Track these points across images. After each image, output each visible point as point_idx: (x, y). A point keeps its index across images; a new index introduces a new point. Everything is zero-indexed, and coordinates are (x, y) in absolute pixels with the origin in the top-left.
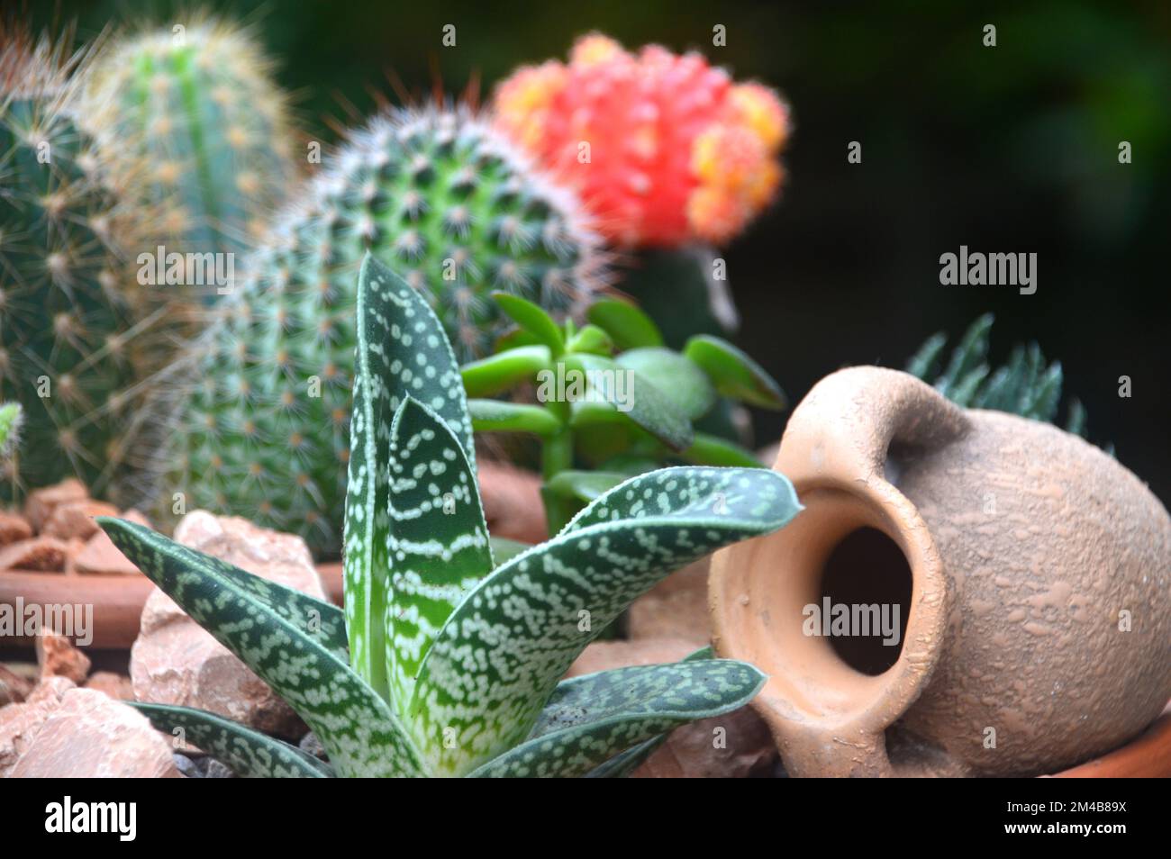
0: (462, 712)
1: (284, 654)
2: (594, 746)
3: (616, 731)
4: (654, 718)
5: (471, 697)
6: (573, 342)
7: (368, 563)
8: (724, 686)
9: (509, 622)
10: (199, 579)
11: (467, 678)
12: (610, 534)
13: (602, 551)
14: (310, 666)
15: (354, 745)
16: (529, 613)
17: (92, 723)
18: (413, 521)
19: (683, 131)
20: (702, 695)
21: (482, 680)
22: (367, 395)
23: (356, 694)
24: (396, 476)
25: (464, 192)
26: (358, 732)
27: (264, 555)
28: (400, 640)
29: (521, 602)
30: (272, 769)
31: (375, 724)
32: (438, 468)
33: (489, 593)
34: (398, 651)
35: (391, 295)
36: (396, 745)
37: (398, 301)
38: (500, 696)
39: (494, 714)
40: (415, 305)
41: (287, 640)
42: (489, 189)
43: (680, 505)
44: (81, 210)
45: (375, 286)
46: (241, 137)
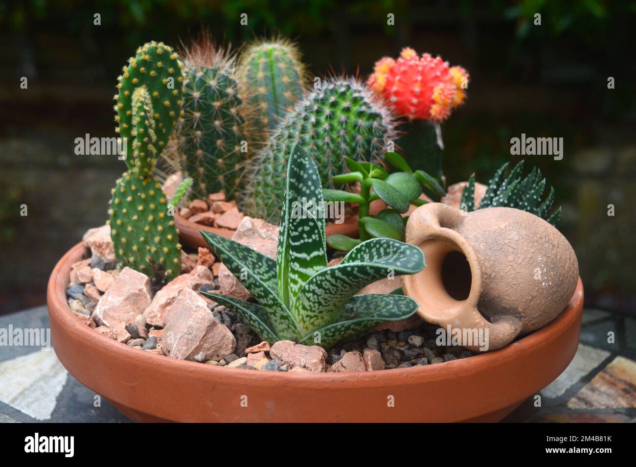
0: (309, 313)
1: (253, 286)
2: (355, 328)
3: (363, 324)
4: (377, 320)
5: (313, 309)
6: (372, 173)
7: (283, 257)
8: (404, 309)
9: (324, 289)
10: (227, 257)
11: (311, 303)
12: (358, 266)
13: (355, 272)
14: (261, 291)
15: (275, 318)
16: (331, 287)
17: (189, 302)
18: (297, 246)
19: (430, 84)
20: (395, 312)
21: (316, 305)
22: (287, 197)
23: (276, 302)
24: (292, 231)
25: (347, 110)
26: (277, 314)
27: (265, 236)
28: (292, 285)
29: (328, 284)
30: (250, 321)
31: (282, 313)
32: (307, 228)
33: (318, 278)
34: (291, 288)
35: (302, 159)
36: (289, 320)
37: (304, 162)
38: (323, 310)
39: (321, 315)
40: (310, 163)
41: (254, 282)
42: (355, 109)
43: (387, 254)
44: (227, 106)
45: (295, 156)
46: (286, 79)
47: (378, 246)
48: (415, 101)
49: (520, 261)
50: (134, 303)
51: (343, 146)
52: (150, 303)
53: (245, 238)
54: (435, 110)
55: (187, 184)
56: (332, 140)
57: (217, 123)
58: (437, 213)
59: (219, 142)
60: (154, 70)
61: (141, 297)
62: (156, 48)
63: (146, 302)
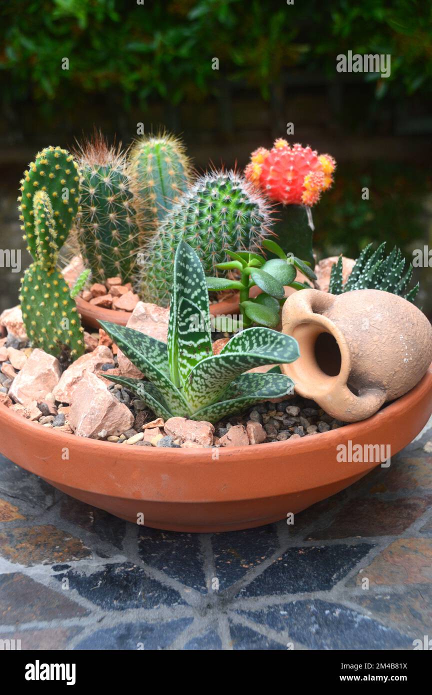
0: (198, 394)
1: (147, 370)
2: (239, 405)
3: (246, 401)
4: (258, 398)
5: (201, 391)
6: (251, 262)
7: (173, 344)
8: (282, 387)
9: (210, 374)
10: (123, 345)
11: (199, 386)
12: (239, 356)
13: (237, 361)
14: (154, 375)
15: (167, 397)
16: (216, 373)
17: (91, 385)
18: (185, 335)
19: (301, 173)
20: (274, 390)
21: (204, 387)
22: (175, 290)
23: (168, 384)
24: (180, 322)
25: (227, 202)
26: (168, 394)
27: (156, 320)
28: (181, 368)
29: (213, 370)
30: (145, 400)
31: (173, 393)
33: (204, 364)
34: (181, 372)
35: (187, 254)
36: (180, 399)
37: (189, 257)
38: (209, 391)
39: (208, 395)
40: (194, 258)
41: (148, 367)
42: (234, 200)
43: (265, 343)
44: (120, 200)
45: (181, 252)
46: (172, 172)
47: (257, 334)
48: (288, 188)
49: (384, 340)
50: (44, 381)
51: (224, 234)
52: (59, 381)
53: (139, 322)
54: (306, 197)
55: (86, 275)
56: (215, 230)
57: (111, 215)
58: (310, 299)
59: (114, 232)
60: (53, 172)
61: (50, 377)
62: (54, 153)
63: (55, 380)
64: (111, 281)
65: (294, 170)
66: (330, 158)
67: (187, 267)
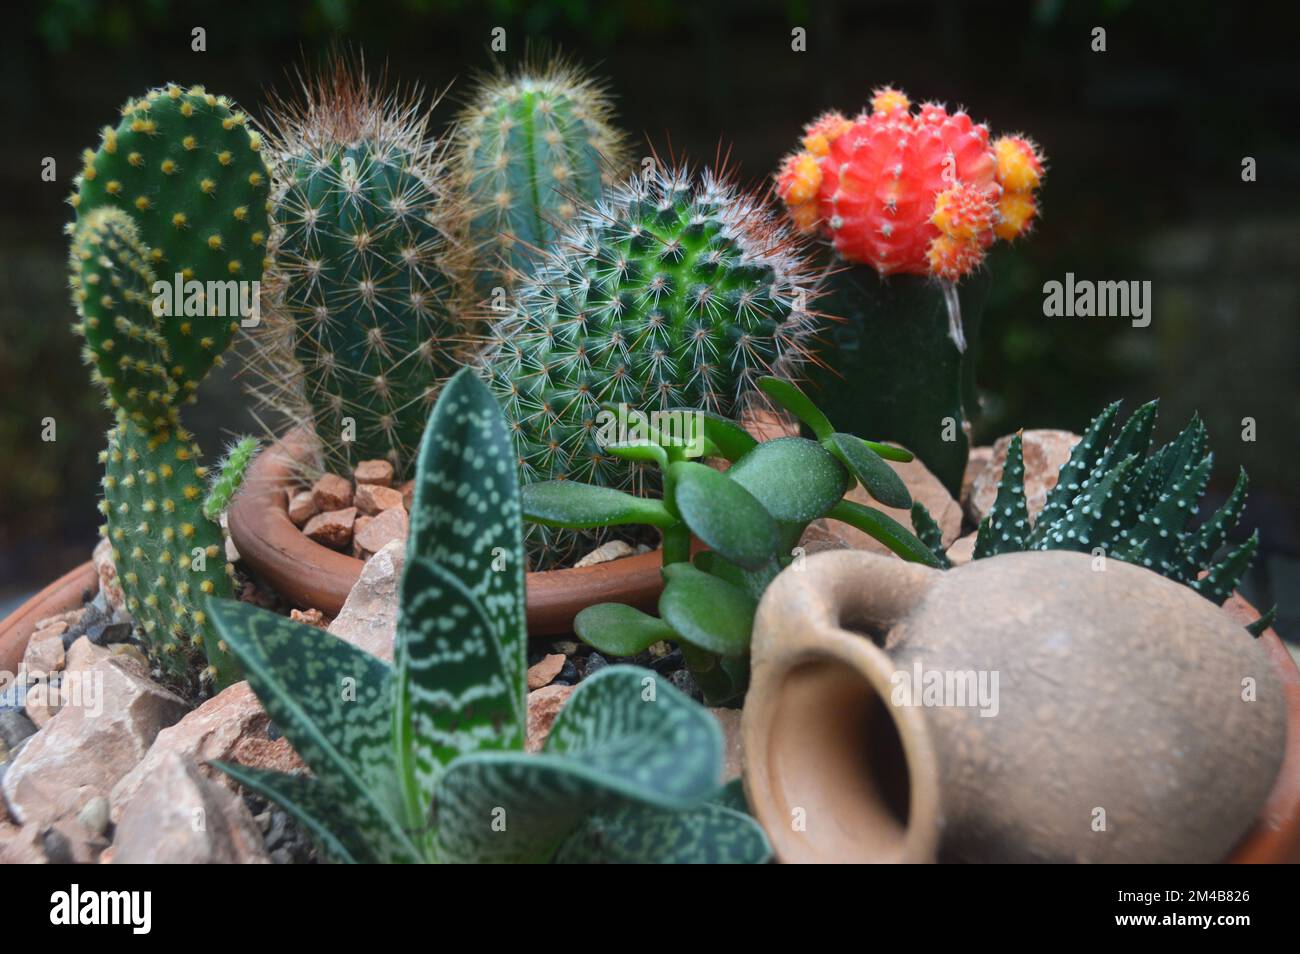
1: (321, 766)
7: (400, 694)
14: (339, 784)
18: (426, 670)
19: (930, 185)
23: (376, 818)
24: (407, 628)
25: (673, 260)
28: (420, 773)
32: (446, 624)
34: (420, 783)
35: (471, 416)
37: (477, 422)
40: (495, 427)
42: (696, 256)
44: (387, 246)
45: (452, 408)
46: (562, 171)
48: (887, 227)
49: (1072, 720)
50: (104, 756)
51: (657, 355)
52: (142, 759)
53: (376, 602)
55: (243, 453)
56: (629, 339)
57: (366, 286)
58: (833, 583)
59: (375, 333)
60: (173, 157)
61: (119, 744)
62: (178, 102)
63: (132, 756)
64: (363, 470)
65: (903, 175)
66: (1029, 144)
67: (468, 453)
